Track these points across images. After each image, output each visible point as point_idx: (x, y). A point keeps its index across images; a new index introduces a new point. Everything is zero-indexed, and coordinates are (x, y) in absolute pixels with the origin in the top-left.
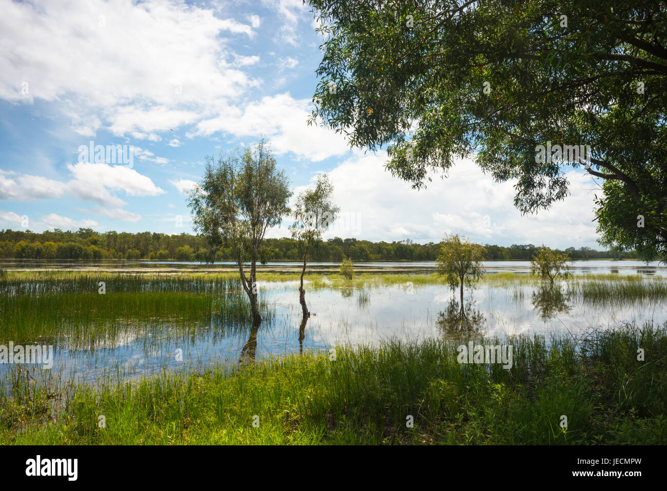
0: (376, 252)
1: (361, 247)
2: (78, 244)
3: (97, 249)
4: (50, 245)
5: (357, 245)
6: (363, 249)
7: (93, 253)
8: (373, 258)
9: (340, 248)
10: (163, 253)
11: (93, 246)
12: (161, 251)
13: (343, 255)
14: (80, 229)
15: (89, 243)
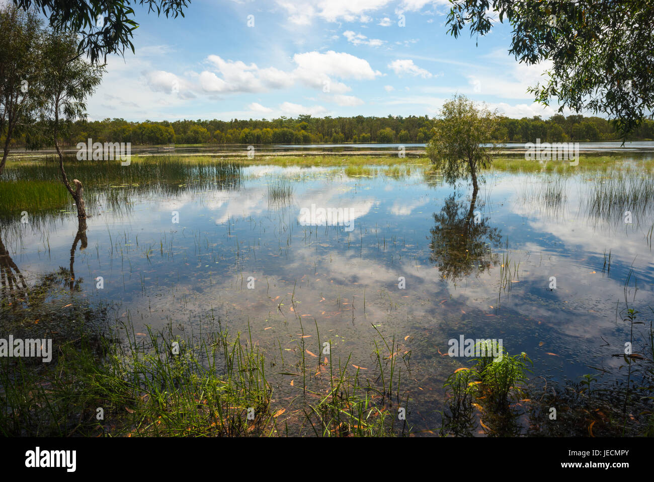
0: (609, 131)
1: (589, 125)
2: (290, 130)
3: (306, 133)
4: (267, 131)
5: (582, 123)
6: (591, 127)
7: (302, 138)
8: (603, 138)
9: (560, 127)
10: (366, 136)
11: (303, 131)
12: (364, 134)
13: (564, 134)
14: (300, 115)
15: (300, 128)
